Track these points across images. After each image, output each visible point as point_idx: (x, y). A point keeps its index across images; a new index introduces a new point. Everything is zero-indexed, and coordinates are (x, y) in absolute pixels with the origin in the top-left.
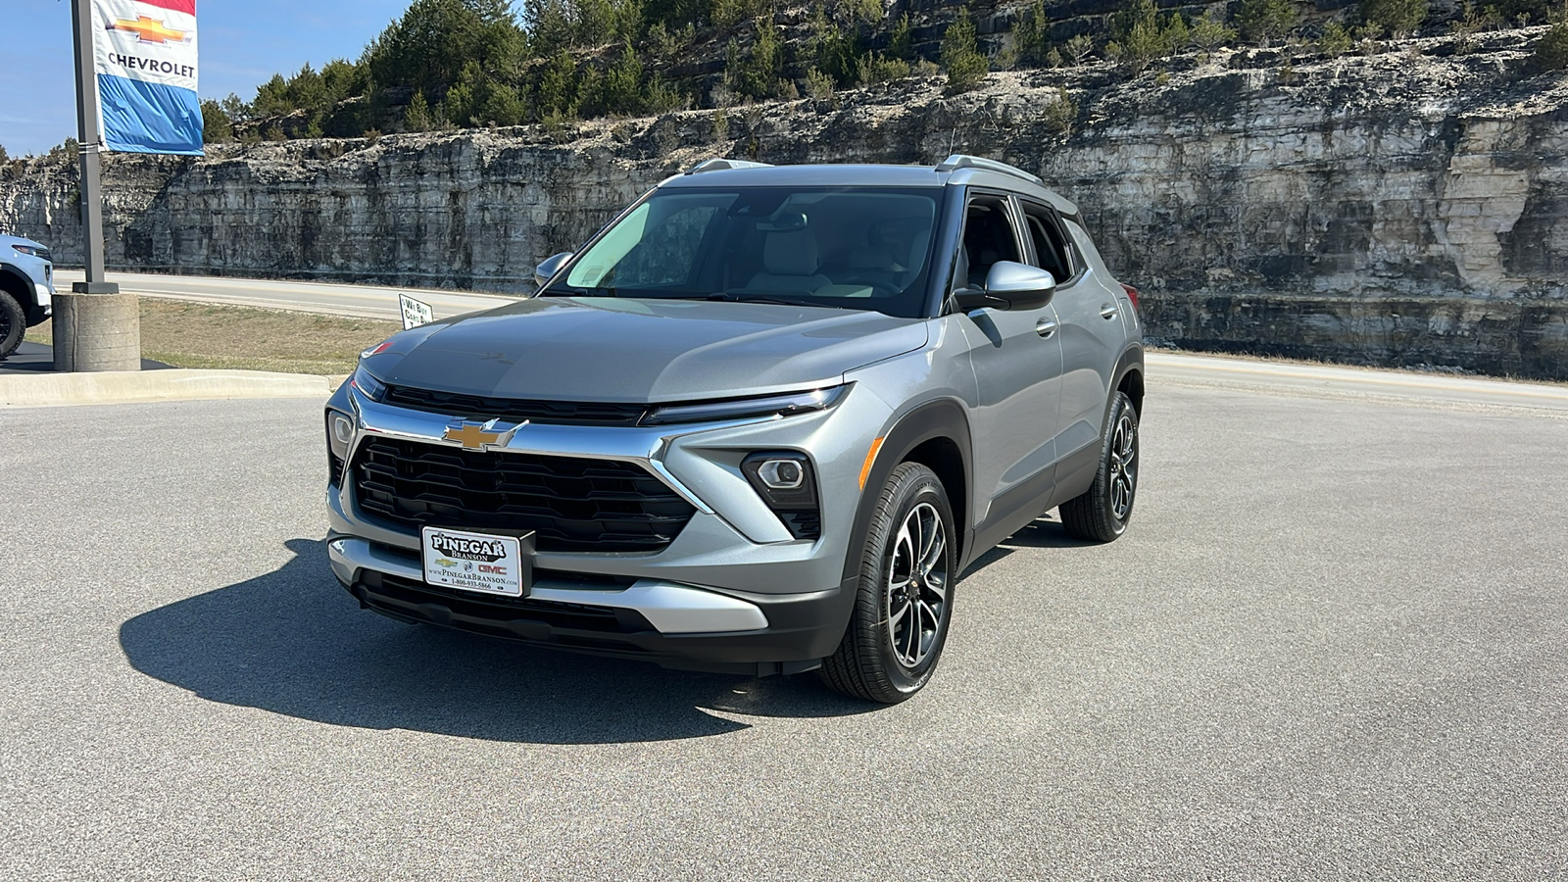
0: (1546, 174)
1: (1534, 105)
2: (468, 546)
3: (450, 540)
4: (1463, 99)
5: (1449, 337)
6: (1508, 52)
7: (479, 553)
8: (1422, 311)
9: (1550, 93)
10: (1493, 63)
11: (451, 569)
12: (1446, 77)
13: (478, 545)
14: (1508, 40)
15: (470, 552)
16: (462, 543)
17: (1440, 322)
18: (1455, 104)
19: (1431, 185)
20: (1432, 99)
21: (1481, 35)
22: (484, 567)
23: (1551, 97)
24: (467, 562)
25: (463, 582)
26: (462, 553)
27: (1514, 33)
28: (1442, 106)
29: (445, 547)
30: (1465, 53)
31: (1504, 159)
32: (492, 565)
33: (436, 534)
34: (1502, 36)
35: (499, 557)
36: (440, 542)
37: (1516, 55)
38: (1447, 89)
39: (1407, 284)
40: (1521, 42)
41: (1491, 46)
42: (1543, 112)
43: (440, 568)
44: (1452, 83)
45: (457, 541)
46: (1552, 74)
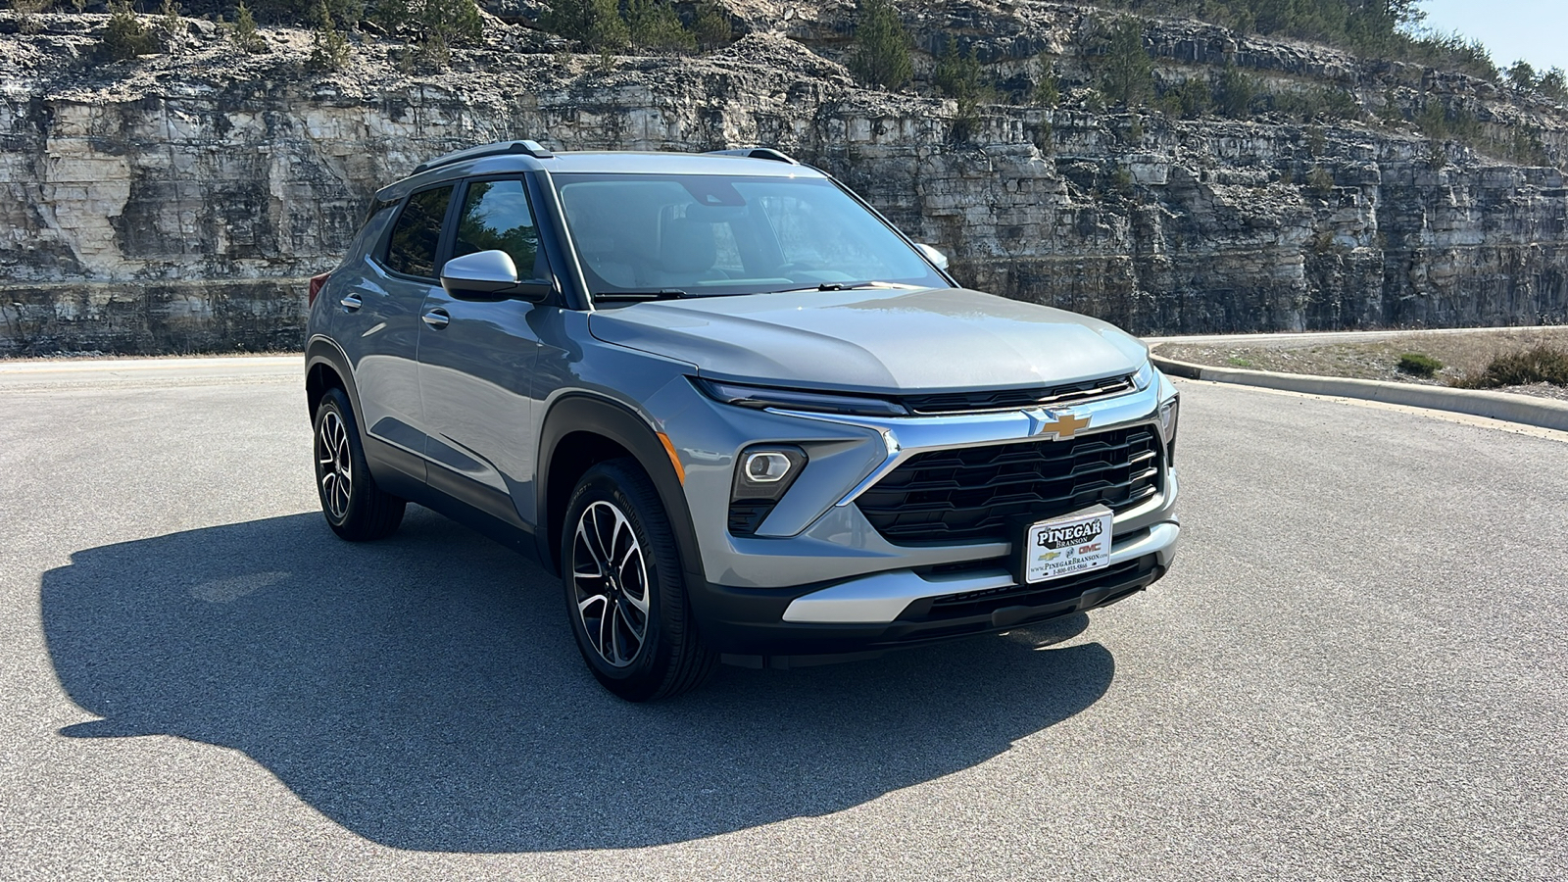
0: (145, 160)
1: (119, 93)
2: (1073, 533)
3: (1057, 532)
4: (43, 80)
5: (80, 321)
6: (77, 38)
7: (1081, 537)
8: (46, 298)
9: (129, 81)
10: (64, 45)
11: (1055, 561)
12: (19, 56)
13: (1081, 528)
14: (71, 25)
15: (1074, 538)
16: (1067, 530)
17: (66, 307)
18: (37, 86)
19: (31, 167)
20: (12, 77)
21: (41, 16)
22: (1083, 548)
23: (132, 86)
24: (1068, 549)
25: (1064, 570)
26: (1066, 541)
27: (75, 18)
28: (24, 86)
29: (1051, 541)
30: (30, 33)
31: (101, 144)
32: (1090, 544)
33: (1043, 530)
34: (63, 20)
35: (1097, 534)
36: (1046, 537)
37: (84, 41)
38: (25, 69)
39: (24, 271)
40: (85, 28)
41: (55, 29)
42: (130, 99)
43: (1043, 563)
44: (28, 63)
45: (1063, 531)
46: (124, 63)
